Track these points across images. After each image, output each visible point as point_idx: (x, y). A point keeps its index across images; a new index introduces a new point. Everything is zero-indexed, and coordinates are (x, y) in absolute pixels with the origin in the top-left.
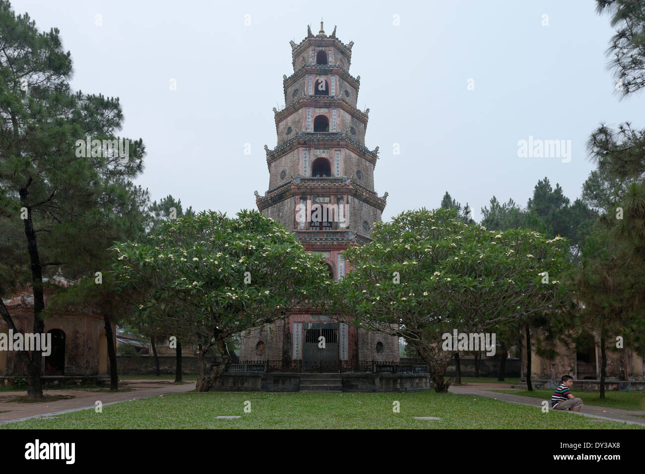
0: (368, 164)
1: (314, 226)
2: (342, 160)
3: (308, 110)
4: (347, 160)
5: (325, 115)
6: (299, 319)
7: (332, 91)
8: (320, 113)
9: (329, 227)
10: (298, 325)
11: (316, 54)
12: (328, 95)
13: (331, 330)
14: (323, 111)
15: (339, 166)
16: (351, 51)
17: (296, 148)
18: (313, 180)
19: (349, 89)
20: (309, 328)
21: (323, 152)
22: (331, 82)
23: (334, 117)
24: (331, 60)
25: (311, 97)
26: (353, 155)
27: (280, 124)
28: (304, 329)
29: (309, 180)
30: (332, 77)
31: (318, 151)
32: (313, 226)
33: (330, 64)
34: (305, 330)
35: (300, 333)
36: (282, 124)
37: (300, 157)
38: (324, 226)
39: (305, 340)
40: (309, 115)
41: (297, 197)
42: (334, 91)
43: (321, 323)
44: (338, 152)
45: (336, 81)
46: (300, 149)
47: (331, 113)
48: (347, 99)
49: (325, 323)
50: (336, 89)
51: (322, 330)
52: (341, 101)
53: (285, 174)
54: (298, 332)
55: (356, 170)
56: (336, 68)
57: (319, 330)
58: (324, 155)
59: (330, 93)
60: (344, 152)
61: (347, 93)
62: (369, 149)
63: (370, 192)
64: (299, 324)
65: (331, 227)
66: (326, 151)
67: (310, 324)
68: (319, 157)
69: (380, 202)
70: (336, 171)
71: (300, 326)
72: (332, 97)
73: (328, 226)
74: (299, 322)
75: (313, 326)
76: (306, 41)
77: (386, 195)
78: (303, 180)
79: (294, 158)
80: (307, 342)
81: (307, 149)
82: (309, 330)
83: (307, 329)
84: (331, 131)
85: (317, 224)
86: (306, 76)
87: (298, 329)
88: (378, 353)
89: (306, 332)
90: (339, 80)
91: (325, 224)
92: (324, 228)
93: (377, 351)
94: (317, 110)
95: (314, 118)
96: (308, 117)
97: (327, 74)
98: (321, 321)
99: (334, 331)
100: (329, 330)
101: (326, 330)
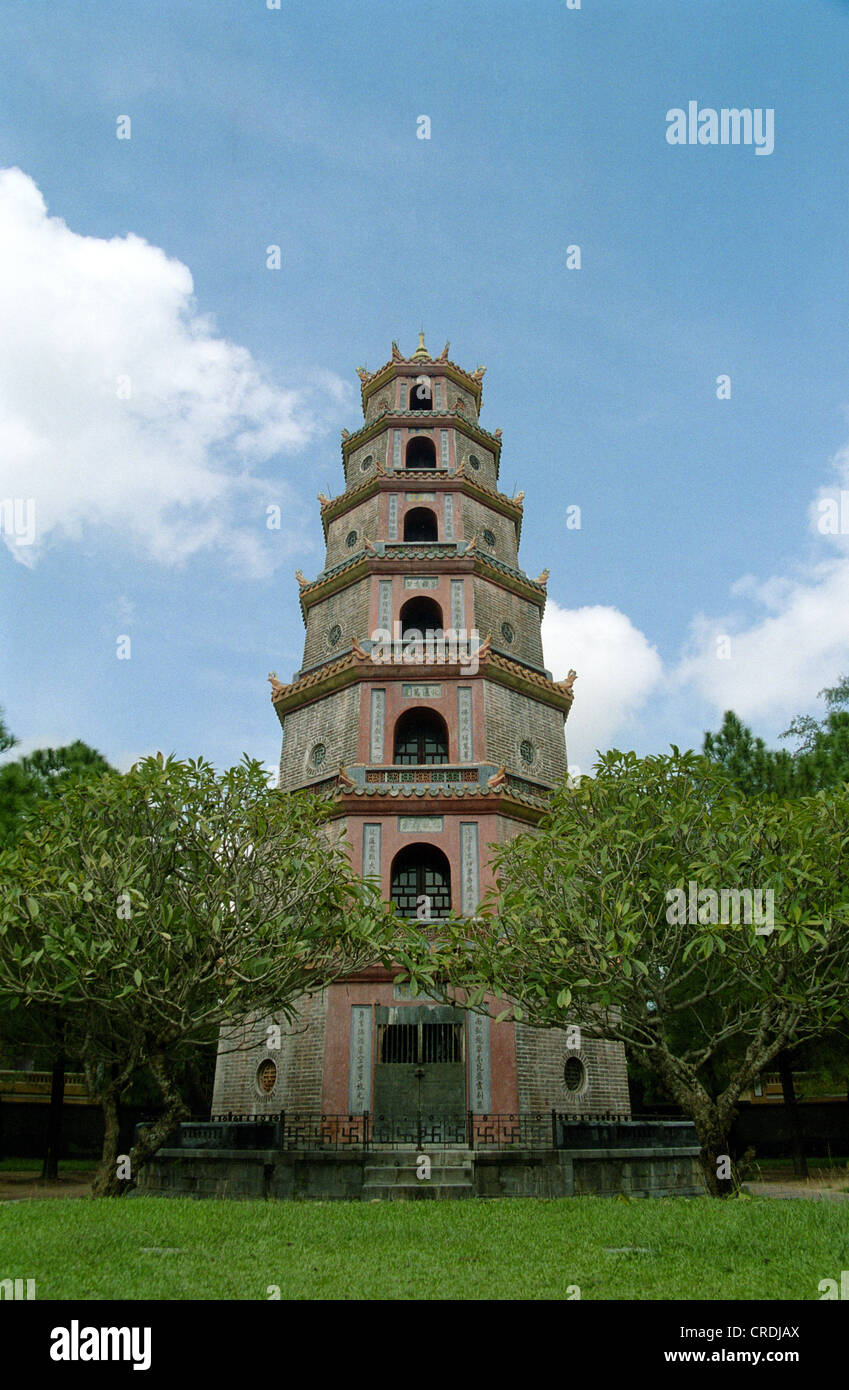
0: (526, 607)
1: (406, 754)
2: (468, 601)
3: (392, 497)
4: (479, 602)
5: (429, 506)
6: (366, 997)
7: (444, 460)
8: (417, 503)
9: (441, 755)
10: (362, 1014)
11: (408, 392)
12: (435, 467)
13: (445, 1025)
14: (425, 500)
15: (460, 615)
16: (480, 385)
17: (366, 577)
19: (481, 454)
20: (390, 1023)
21: (425, 585)
22: (440, 443)
23: (447, 511)
24: (439, 401)
25: (398, 472)
26: (492, 590)
27: (333, 525)
28: (377, 1024)
30: (444, 433)
31: (414, 581)
32: (402, 755)
33: (438, 409)
34: (379, 1026)
35: (368, 1036)
36: (337, 526)
37: (374, 596)
38: (429, 755)
39: (380, 1056)
40: (393, 507)
41: (365, 686)
42: (447, 460)
43: (420, 1010)
44: (458, 584)
45: (451, 440)
46: (373, 577)
47: (440, 503)
48: (475, 474)
49: (431, 1008)
50: (451, 456)
51: (424, 1026)
52: (462, 479)
53: (339, 632)
54: (362, 1032)
55: (499, 622)
56: (450, 417)
57: (416, 1027)
58: (426, 592)
59: (437, 463)
60: (472, 584)
61: (475, 462)
62: (527, 578)
63: (533, 671)
64: (364, 1010)
65: (447, 755)
66: (430, 582)
67: (392, 1010)
68: (416, 594)
69: (558, 693)
71: (368, 1013)
72: (442, 472)
73: (437, 755)
74: (367, 1006)
75: (400, 1016)
76: (389, 367)
77: (573, 676)
79: (361, 598)
80: (384, 1061)
81: (389, 578)
82: (390, 1026)
83: (385, 1026)
84: (441, 541)
85: (412, 748)
86: (388, 431)
87: (362, 1025)
88: (570, 1089)
89: (382, 1032)
90: (458, 439)
91: (431, 748)
92: (429, 758)
93: (568, 1084)
94: (411, 498)
95: (405, 513)
96: (391, 511)
97: (432, 428)
98: (421, 1002)
99: (454, 1030)
100: (440, 1025)
101: (435, 1025)
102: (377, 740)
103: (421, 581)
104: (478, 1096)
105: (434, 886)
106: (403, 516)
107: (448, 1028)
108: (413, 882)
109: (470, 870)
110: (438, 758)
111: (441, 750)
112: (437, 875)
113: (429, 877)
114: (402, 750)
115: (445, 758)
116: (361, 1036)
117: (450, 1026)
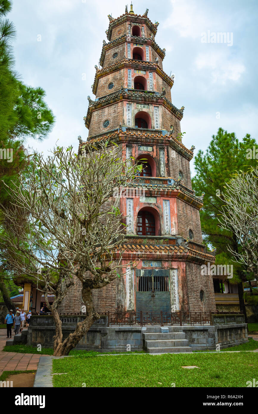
2: (160, 115)
3: (129, 70)
4: (164, 116)
5: (144, 76)
7: (147, 58)
8: (139, 74)
11: (132, 28)
13: (162, 277)
14: (141, 73)
15: (157, 120)
17: (121, 102)
20: (141, 276)
21: (144, 107)
22: (145, 51)
23: (150, 78)
24: (144, 33)
27: (101, 79)
28: (137, 276)
29: (133, 129)
30: (147, 47)
31: (140, 105)
33: (142, 36)
35: (133, 281)
36: (103, 80)
37: (125, 109)
40: (129, 74)
41: (123, 145)
42: (148, 58)
43: (152, 270)
44: (156, 108)
45: (150, 50)
46: (124, 102)
47: (148, 75)
49: (157, 270)
50: (150, 57)
51: (154, 277)
52: (157, 67)
53: (109, 123)
54: (130, 279)
56: (150, 41)
57: (151, 277)
58: (145, 110)
59: (144, 59)
66: (146, 106)
67: (142, 271)
68: (141, 110)
70: (156, 124)
71: (133, 273)
72: (149, 63)
74: (132, 269)
75: (145, 273)
76: (124, 16)
78: (128, 129)
79: (119, 110)
80: (140, 291)
81: (130, 103)
82: (141, 277)
83: (139, 277)
84: (147, 90)
86: (125, 43)
87: (130, 276)
89: (138, 279)
90: (152, 50)
94: (137, 72)
95: (134, 77)
96: (129, 76)
97: (142, 44)
98: (152, 268)
99: (165, 279)
100: (160, 277)
101: (158, 277)
103: (142, 106)
104: (175, 304)
105: (149, 223)
106: (134, 79)
107: (163, 278)
108: (141, 221)
109: (167, 218)
116: (130, 281)
117: (164, 277)
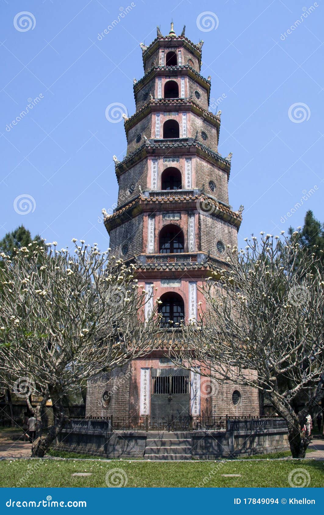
0: (221, 173)
1: (165, 248)
2: (193, 169)
3: (157, 114)
4: (198, 170)
5: (175, 119)
6: (147, 365)
7: (182, 93)
8: (169, 118)
9: (181, 248)
10: (145, 372)
11: (165, 55)
12: (178, 98)
14: (173, 116)
15: (190, 176)
16: (201, 51)
17: (145, 158)
18: (162, 194)
19: (200, 90)
20: (158, 376)
21: (173, 161)
22: (180, 84)
23: (184, 121)
24: (181, 60)
25: (160, 100)
26: (204, 164)
28: (152, 376)
29: (158, 194)
30: (182, 79)
31: (168, 160)
33: (180, 65)
35: (148, 382)
37: (149, 167)
38: (175, 248)
39: (153, 391)
40: (158, 120)
41: (145, 214)
42: (184, 93)
43: (171, 370)
44: (189, 161)
45: (186, 83)
46: (149, 158)
48: (198, 101)
49: (175, 369)
50: (186, 91)
51: (172, 377)
52: (191, 104)
54: (145, 380)
55: (208, 180)
56: (186, 69)
57: (169, 378)
58: (174, 165)
59: (179, 96)
60: (195, 160)
61: (198, 95)
62: (222, 157)
63: (224, 205)
64: (146, 370)
65: (183, 248)
66: (175, 160)
67: (158, 370)
68: (169, 166)
69: (235, 217)
70: (187, 182)
71: (148, 372)
72: (182, 100)
73: (179, 248)
74: (147, 368)
75: (162, 373)
76: (156, 42)
77: (242, 208)
79: (143, 169)
80: (155, 393)
81: (156, 158)
83: (155, 377)
84: (181, 137)
85: (167, 245)
86: (156, 78)
87: (145, 377)
88: (234, 404)
89: (153, 380)
90: (189, 82)
91: (176, 245)
92: (175, 250)
93: (234, 402)
94: (167, 115)
95: (163, 122)
96: (157, 122)
97: (176, 76)
98: (170, 366)
99: (185, 379)
100: (179, 377)
101: (177, 377)
102: (151, 242)
103: (171, 160)
104: (195, 408)
105: (177, 312)
106: (163, 125)
107: (182, 378)
108: (168, 310)
109: (193, 305)
110: (179, 250)
111: (181, 246)
112: (178, 307)
113: (175, 308)
114: (163, 247)
115: (182, 250)
116: (145, 382)
117: (184, 377)
